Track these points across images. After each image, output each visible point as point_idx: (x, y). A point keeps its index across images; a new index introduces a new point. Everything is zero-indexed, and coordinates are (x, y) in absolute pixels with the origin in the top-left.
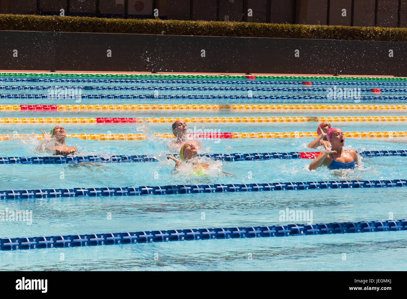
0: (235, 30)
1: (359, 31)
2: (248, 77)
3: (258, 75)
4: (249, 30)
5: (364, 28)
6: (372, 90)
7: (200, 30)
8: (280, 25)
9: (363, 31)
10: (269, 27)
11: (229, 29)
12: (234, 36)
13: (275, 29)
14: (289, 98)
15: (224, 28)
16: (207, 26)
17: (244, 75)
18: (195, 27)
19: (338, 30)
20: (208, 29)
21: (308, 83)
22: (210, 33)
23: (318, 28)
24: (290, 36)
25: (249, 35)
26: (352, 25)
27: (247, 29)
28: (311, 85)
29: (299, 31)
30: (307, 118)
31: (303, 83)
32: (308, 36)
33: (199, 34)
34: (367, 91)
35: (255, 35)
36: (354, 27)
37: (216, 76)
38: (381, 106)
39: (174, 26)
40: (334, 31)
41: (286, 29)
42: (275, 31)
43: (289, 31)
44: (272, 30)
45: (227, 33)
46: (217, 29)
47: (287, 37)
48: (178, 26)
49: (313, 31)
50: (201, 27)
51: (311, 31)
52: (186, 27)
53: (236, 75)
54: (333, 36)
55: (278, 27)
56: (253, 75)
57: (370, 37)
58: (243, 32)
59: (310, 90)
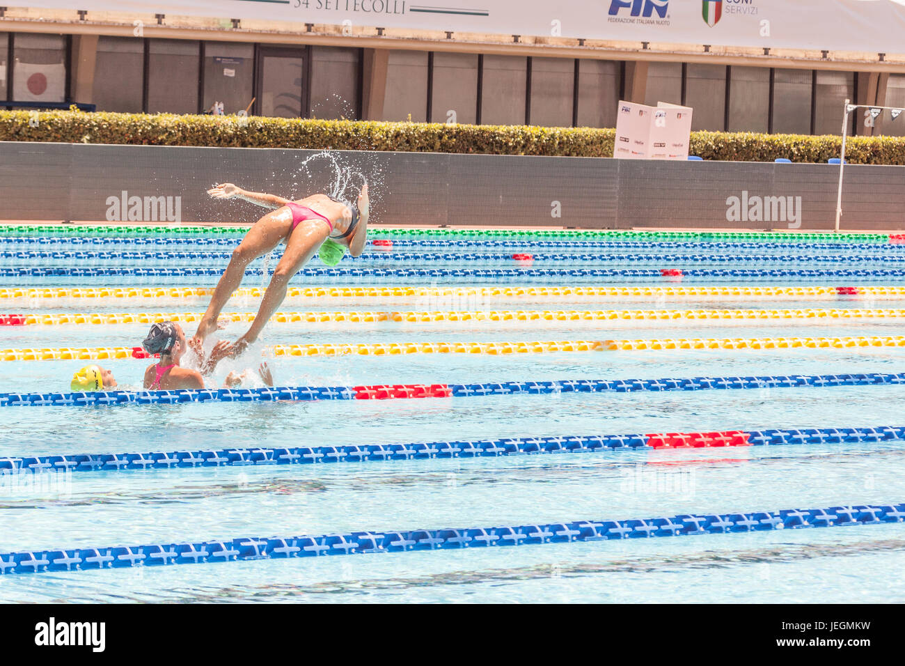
0: (235, 134)
1: (493, 135)
4: (266, 133)
5: (502, 129)
6: (515, 257)
7: (164, 133)
8: (330, 123)
9: (502, 136)
10: (306, 126)
11: (224, 132)
12: (234, 146)
13: (320, 131)
14: (343, 273)
15: (214, 129)
16: (179, 125)
18: (153, 127)
19: (449, 132)
20: (179, 131)
21: (385, 243)
22: (184, 140)
23: (408, 129)
24: (350, 145)
25: (265, 144)
26: (478, 123)
27: (260, 130)
28: (391, 248)
29: (369, 134)
30: (379, 313)
31: (376, 243)
32: (387, 145)
33: (161, 143)
34: (507, 258)
35: (278, 143)
36: (482, 127)
37: (195, 229)
38: (533, 290)
39: (110, 125)
40: (440, 136)
41: (342, 131)
42: (318, 135)
43: (348, 135)
44: (312, 133)
45: (220, 140)
46: (198, 131)
47: (344, 148)
48: (118, 125)
49: (398, 135)
50: (165, 130)
51: (392, 136)
52: (133, 128)
53: (236, 226)
54: (438, 145)
55: (325, 127)
57: (515, 147)
58: (252, 137)
59: (387, 257)
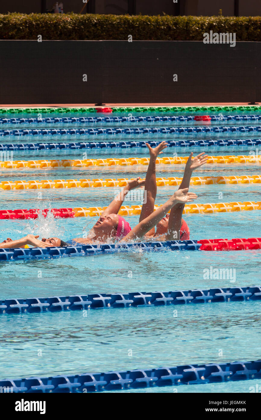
0: (74, 29)
2: (99, 110)
3: (117, 107)
4: (99, 28)
7: (13, 29)
8: (153, 18)
10: (133, 21)
11: (64, 27)
12: (73, 39)
14: (173, 145)
15: (56, 25)
16: (26, 22)
17: (93, 106)
18: (5, 24)
19: (255, 24)
20: (26, 27)
21: (204, 119)
23: (219, 22)
24: (171, 36)
25: (98, 37)
27: (95, 25)
28: (209, 122)
29: (187, 27)
30: (206, 178)
31: (197, 118)
33: (12, 37)
35: (110, 36)
37: (43, 110)
41: (164, 24)
42: (144, 29)
43: (169, 28)
44: (138, 27)
45: (61, 34)
46: (42, 27)
47: (166, 39)
49: (210, 27)
51: (207, 28)
53: (78, 107)
55: (150, 21)
56: (108, 106)
58: (88, 31)
59: (208, 130)
